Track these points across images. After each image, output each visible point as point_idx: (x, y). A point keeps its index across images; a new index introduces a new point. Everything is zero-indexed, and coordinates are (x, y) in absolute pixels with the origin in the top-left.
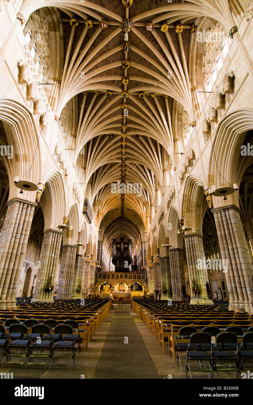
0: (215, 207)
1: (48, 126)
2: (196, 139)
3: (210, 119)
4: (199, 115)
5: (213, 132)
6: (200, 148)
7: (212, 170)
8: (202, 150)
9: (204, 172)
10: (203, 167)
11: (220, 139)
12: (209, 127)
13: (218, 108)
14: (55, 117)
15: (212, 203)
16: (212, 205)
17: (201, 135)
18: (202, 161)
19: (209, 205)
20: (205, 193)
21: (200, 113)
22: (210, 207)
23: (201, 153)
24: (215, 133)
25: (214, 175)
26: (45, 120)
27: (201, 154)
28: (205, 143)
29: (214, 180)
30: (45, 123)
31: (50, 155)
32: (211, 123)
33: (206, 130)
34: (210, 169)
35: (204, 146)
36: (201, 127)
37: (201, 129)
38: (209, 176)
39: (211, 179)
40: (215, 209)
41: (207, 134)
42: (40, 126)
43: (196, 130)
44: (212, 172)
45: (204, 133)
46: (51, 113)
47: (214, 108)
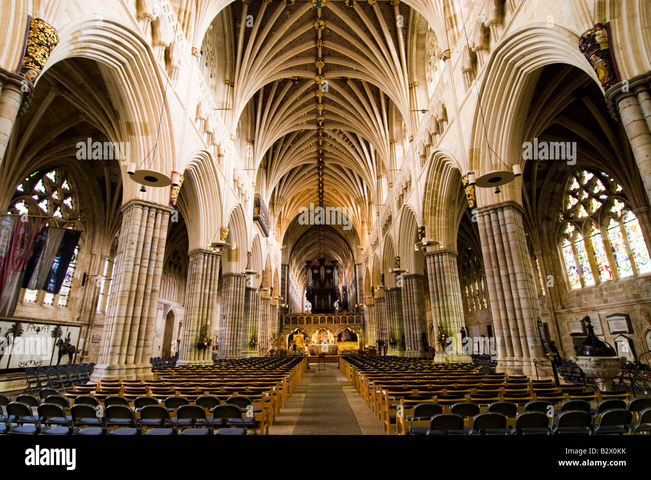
0: (479, 206)
1: (180, 67)
2: (450, 83)
3: (476, 46)
4: (457, 38)
5: (481, 69)
6: (456, 101)
7: (477, 141)
8: (460, 104)
9: (462, 143)
10: (461, 134)
11: (493, 82)
12: (474, 60)
13: (492, 23)
14: (192, 50)
15: (475, 199)
16: (475, 202)
17: (459, 75)
18: (459, 125)
19: (469, 202)
20: (463, 181)
21: (458, 34)
22: (471, 206)
23: (458, 110)
24: (485, 71)
25: (480, 150)
26: (174, 55)
27: (459, 110)
28: (466, 91)
29: (479, 158)
30: (175, 62)
31: (188, 120)
32: (477, 53)
33: (467, 66)
34: (473, 138)
35: (464, 96)
36: (459, 59)
37: (460, 65)
38: (472, 150)
39: (473, 155)
40: (480, 209)
41: (470, 74)
42: (166, 68)
43: (450, 65)
44: (476, 145)
45: (465, 71)
46: (185, 42)
47: (483, 24)
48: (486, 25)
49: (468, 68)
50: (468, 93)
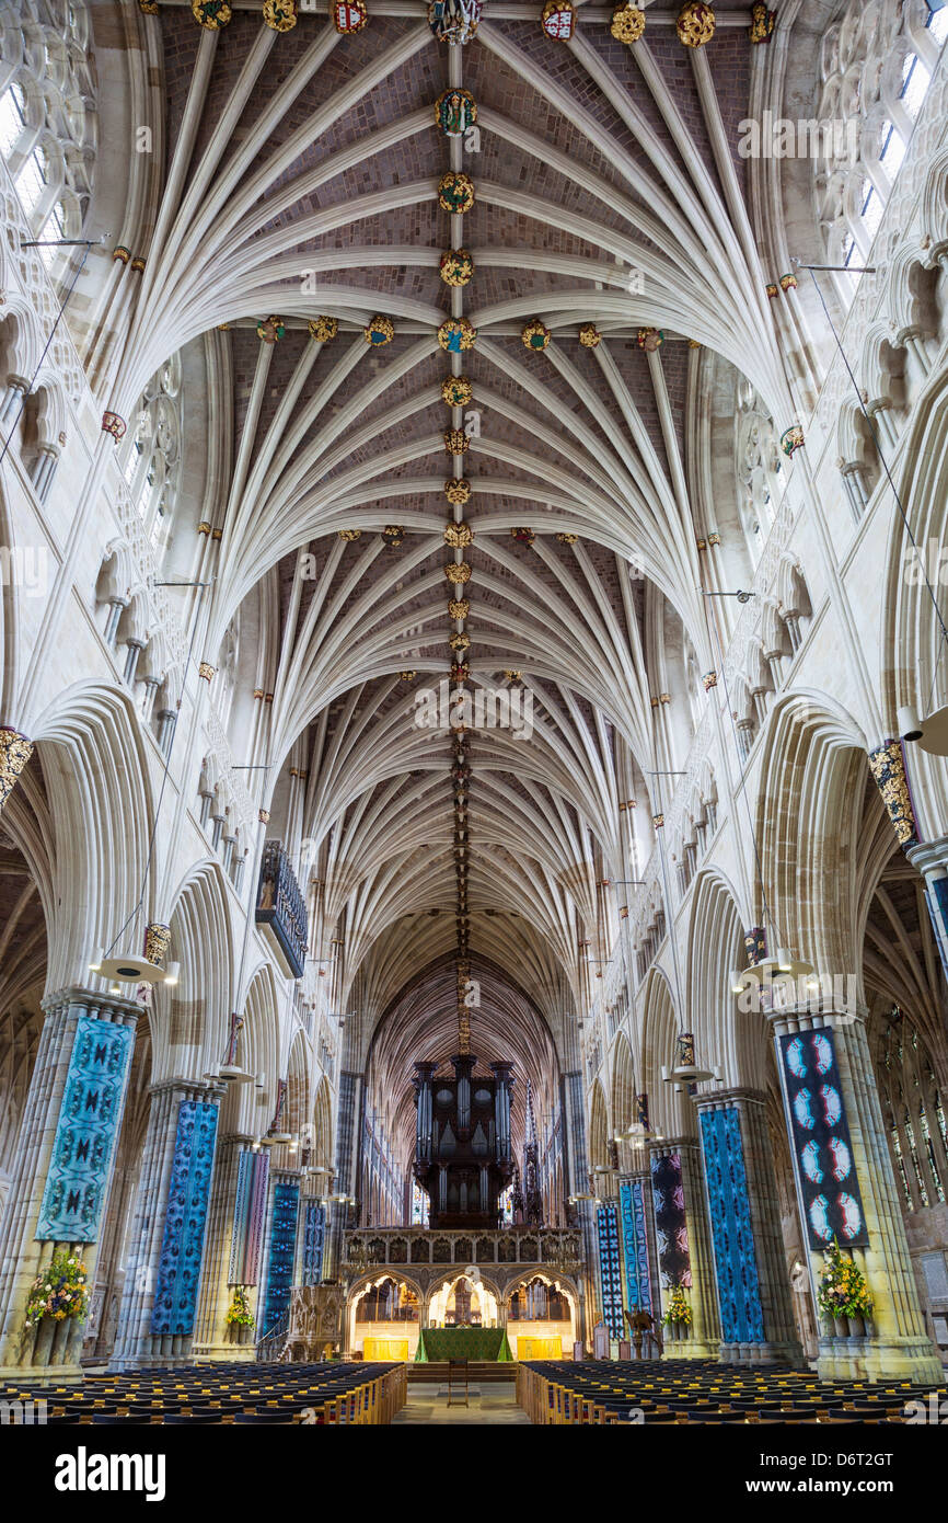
0: (928, 836)
1: (64, 452)
2: (809, 507)
3: (872, 398)
4: (816, 396)
5: (893, 452)
6: (830, 550)
7: (902, 648)
8: (841, 557)
9: (860, 660)
10: (854, 636)
11: (931, 482)
12: (871, 446)
13: (908, 334)
14: (105, 418)
15: (915, 816)
16: (914, 827)
17: (832, 484)
18: (846, 611)
19: (897, 826)
20: (873, 765)
21: (819, 388)
22: (903, 839)
23: (838, 570)
24: (906, 452)
25: (913, 672)
26: (49, 417)
27: (840, 573)
28: (857, 516)
29: (914, 697)
30: (49, 437)
31: (67, 594)
32: (878, 416)
33: (853, 456)
34: (890, 640)
35: (854, 531)
36: (829, 442)
37: (833, 455)
38: (890, 676)
39: (895, 688)
40: (931, 847)
41: (863, 477)
42: (23, 453)
43: (805, 463)
44: (902, 660)
45: (848, 470)
46: (86, 395)
47: (886, 344)
48: (895, 344)
49: (855, 459)
50: (862, 522)
